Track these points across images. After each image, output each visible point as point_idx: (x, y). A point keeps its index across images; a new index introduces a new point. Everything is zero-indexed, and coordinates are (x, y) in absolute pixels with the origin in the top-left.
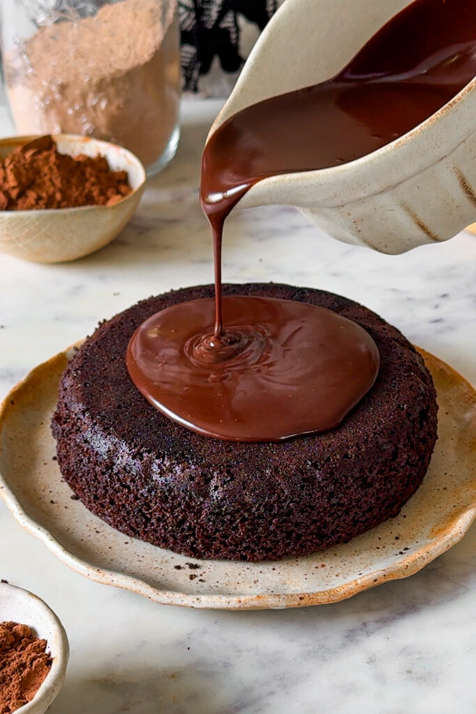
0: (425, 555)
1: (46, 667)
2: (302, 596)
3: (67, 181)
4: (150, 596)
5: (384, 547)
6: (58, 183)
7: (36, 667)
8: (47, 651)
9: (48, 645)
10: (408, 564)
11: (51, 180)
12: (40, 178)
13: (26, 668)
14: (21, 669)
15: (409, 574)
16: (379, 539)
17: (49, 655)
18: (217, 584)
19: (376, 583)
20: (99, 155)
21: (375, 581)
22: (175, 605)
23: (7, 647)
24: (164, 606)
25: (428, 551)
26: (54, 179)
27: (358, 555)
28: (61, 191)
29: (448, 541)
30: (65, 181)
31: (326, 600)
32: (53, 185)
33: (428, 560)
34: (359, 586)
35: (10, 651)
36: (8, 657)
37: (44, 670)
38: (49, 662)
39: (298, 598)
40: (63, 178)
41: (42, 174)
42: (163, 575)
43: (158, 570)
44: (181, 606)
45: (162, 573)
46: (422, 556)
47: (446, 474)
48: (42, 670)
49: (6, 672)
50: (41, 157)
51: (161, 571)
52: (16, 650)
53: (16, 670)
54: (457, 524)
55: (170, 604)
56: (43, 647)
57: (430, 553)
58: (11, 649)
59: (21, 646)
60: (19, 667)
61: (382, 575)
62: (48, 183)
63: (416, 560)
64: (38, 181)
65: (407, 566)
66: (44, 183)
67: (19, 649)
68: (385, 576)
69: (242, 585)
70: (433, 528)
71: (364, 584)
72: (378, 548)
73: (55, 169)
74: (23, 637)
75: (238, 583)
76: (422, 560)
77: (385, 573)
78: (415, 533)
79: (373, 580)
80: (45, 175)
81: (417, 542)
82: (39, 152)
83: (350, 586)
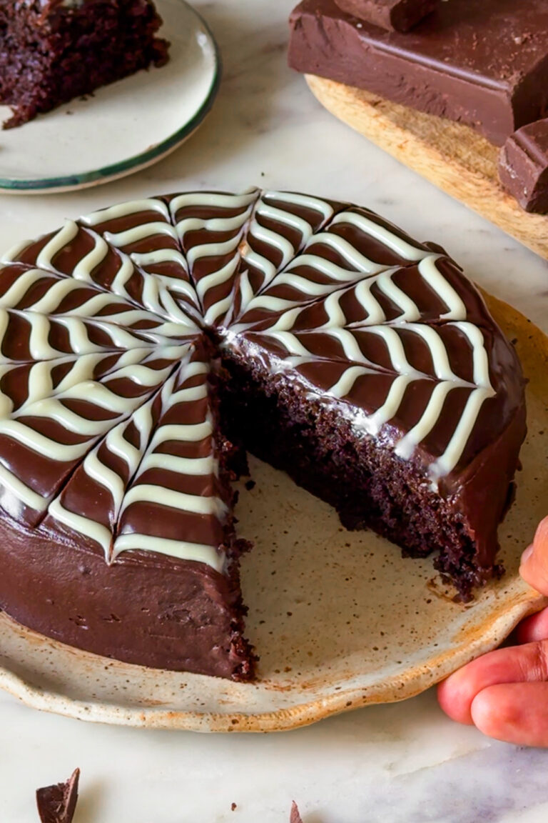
0: (433, 669)
2: (237, 718)
4: (21, 696)
5: (385, 648)
10: (404, 682)
15: (404, 696)
16: (382, 634)
18: (126, 685)
19: (349, 707)
21: (349, 704)
22: (56, 713)
24: (40, 712)
25: (440, 663)
27: (344, 657)
29: (473, 651)
31: (271, 727)
33: (438, 677)
34: (323, 710)
39: (229, 720)
42: (52, 663)
43: (45, 655)
44: (64, 715)
45: (51, 659)
46: (429, 671)
47: (509, 537)
51: (49, 656)
54: (494, 625)
55: (48, 711)
57: (442, 667)
61: (361, 695)
63: (418, 677)
65: (403, 685)
68: (364, 697)
69: (162, 690)
70: (465, 626)
71: (331, 709)
72: (376, 649)
75: (157, 686)
76: (428, 676)
77: (365, 693)
78: (438, 629)
79: (345, 703)
81: (436, 645)
83: (311, 709)
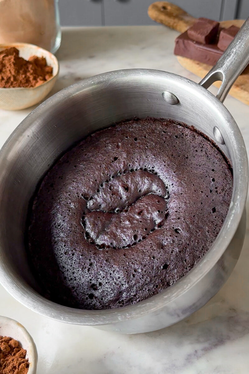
1: (26, 368)
3: (18, 72)
6: (13, 73)
7: (21, 369)
8: (26, 358)
9: (27, 354)
11: (10, 70)
12: (5, 69)
13: (16, 369)
14: (14, 369)
17: (28, 361)
20: (43, 57)
23: (6, 353)
26: (11, 70)
28: (14, 76)
30: (16, 72)
32: (11, 73)
35: (8, 355)
36: (7, 360)
37: (25, 370)
38: (27, 366)
40: (16, 70)
41: (6, 67)
48: (24, 370)
49: (6, 371)
50: (7, 58)
52: (11, 355)
53: (11, 370)
56: (25, 354)
58: (9, 354)
59: (14, 353)
60: (12, 369)
62: (8, 72)
64: (4, 70)
66: (6, 71)
67: (12, 354)
73: (13, 66)
74: (14, 348)
80: (8, 67)
82: (7, 55)
